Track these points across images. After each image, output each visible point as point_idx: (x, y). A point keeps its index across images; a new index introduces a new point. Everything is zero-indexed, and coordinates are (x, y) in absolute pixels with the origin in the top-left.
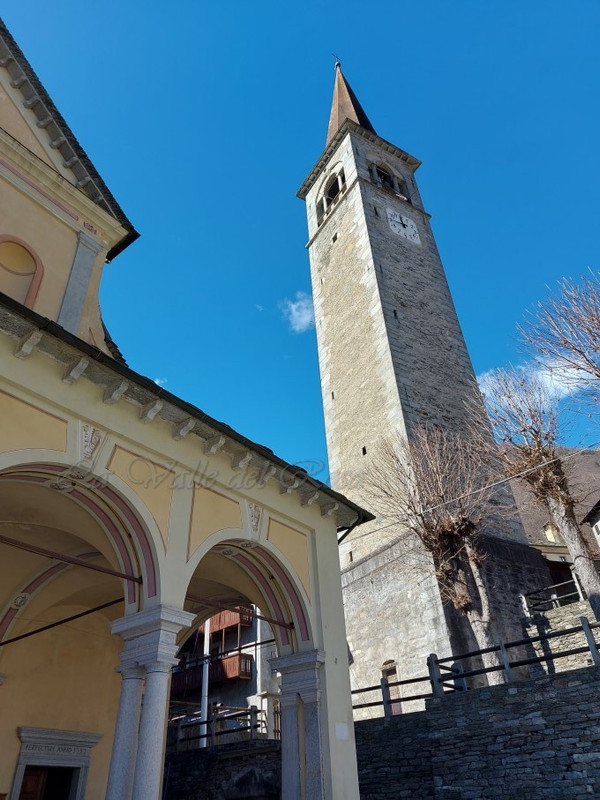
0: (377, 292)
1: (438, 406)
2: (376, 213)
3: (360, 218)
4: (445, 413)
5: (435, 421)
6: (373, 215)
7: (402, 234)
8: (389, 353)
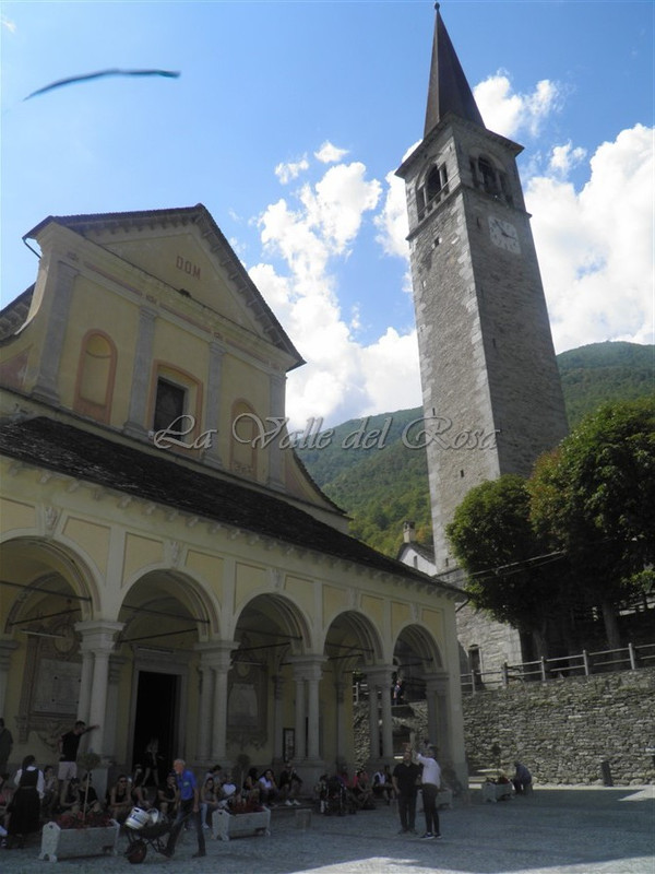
0: (477, 321)
1: (528, 436)
2: (478, 225)
3: (461, 230)
4: (533, 442)
5: (524, 451)
6: (476, 227)
7: (502, 246)
8: (487, 386)
